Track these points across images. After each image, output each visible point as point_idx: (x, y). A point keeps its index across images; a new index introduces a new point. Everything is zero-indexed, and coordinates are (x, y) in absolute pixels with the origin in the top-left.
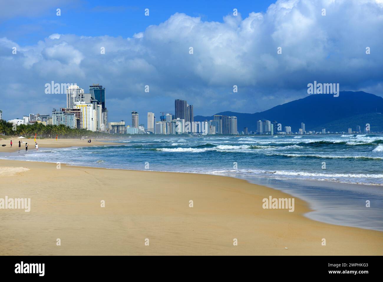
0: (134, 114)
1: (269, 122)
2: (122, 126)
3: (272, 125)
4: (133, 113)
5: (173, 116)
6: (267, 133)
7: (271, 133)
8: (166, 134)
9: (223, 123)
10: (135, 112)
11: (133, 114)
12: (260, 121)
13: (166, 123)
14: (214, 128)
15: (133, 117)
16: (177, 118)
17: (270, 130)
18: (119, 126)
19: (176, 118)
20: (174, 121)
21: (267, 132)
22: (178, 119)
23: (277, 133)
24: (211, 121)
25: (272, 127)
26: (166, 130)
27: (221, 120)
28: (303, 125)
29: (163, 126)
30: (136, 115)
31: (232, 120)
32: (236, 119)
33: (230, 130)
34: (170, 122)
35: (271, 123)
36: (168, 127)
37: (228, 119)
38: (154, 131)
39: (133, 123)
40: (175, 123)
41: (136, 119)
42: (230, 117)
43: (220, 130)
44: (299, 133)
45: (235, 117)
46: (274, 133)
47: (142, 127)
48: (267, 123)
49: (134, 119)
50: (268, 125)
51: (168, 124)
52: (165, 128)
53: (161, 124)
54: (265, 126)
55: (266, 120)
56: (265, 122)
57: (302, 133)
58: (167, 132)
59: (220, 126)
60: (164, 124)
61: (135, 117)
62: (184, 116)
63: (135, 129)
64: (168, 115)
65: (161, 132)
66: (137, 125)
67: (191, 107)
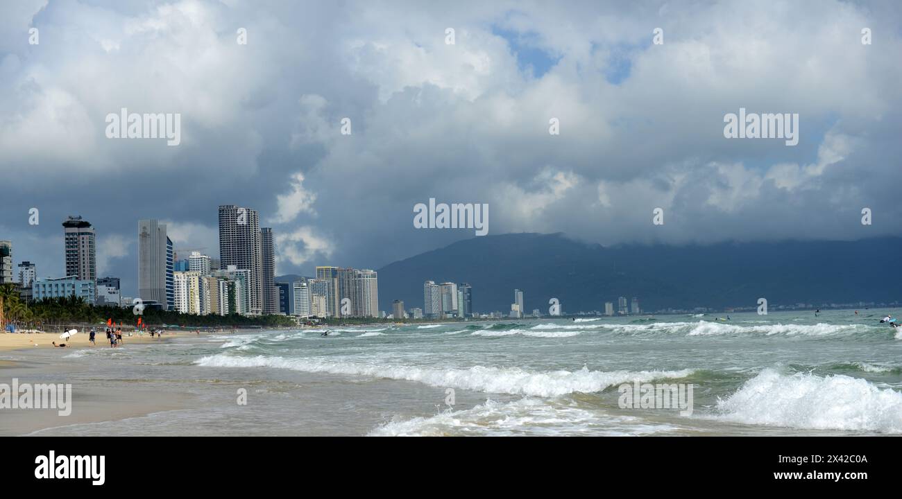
0: (75, 230)
1: (454, 287)
3: (460, 293)
5: (211, 262)
6: (450, 316)
7: (457, 315)
8: (197, 312)
10: (77, 221)
12: (433, 283)
13: (200, 278)
14: (322, 302)
15: (72, 242)
16: (229, 266)
17: (455, 308)
19: (224, 267)
20: (219, 272)
21: (449, 313)
22: (232, 268)
23: (472, 315)
24: (312, 281)
25: (461, 298)
26: (198, 303)
27: (336, 280)
28: (519, 295)
29: (188, 287)
30: (83, 234)
31: (366, 278)
32: (373, 276)
33: (361, 307)
34: (210, 276)
35: (458, 289)
36: (207, 293)
37: (355, 277)
38: (169, 303)
39: (73, 267)
40: (226, 279)
41: (82, 249)
42: (359, 272)
43: (334, 309)
44: (512, 315)
45: (372, 271)
46: (466, 316)
47: (110, 291)
48: (449, 289)
49: (76, 249)
50: (450, 295)
51: (205, 281)
52: (197, 297)
53: (182, 283)
54: (445, 296)
55: (444, 282)
56: (444, 287)
57: (519, 316)
58: (202, 309)
59: (334, 295)
60: (192, 283)
61: (81, 241)
62: (248, 260)
63: (78, 284)
64: (195, 255)
65: (185, 310)
66: (88, 276)
67: (266, 233)
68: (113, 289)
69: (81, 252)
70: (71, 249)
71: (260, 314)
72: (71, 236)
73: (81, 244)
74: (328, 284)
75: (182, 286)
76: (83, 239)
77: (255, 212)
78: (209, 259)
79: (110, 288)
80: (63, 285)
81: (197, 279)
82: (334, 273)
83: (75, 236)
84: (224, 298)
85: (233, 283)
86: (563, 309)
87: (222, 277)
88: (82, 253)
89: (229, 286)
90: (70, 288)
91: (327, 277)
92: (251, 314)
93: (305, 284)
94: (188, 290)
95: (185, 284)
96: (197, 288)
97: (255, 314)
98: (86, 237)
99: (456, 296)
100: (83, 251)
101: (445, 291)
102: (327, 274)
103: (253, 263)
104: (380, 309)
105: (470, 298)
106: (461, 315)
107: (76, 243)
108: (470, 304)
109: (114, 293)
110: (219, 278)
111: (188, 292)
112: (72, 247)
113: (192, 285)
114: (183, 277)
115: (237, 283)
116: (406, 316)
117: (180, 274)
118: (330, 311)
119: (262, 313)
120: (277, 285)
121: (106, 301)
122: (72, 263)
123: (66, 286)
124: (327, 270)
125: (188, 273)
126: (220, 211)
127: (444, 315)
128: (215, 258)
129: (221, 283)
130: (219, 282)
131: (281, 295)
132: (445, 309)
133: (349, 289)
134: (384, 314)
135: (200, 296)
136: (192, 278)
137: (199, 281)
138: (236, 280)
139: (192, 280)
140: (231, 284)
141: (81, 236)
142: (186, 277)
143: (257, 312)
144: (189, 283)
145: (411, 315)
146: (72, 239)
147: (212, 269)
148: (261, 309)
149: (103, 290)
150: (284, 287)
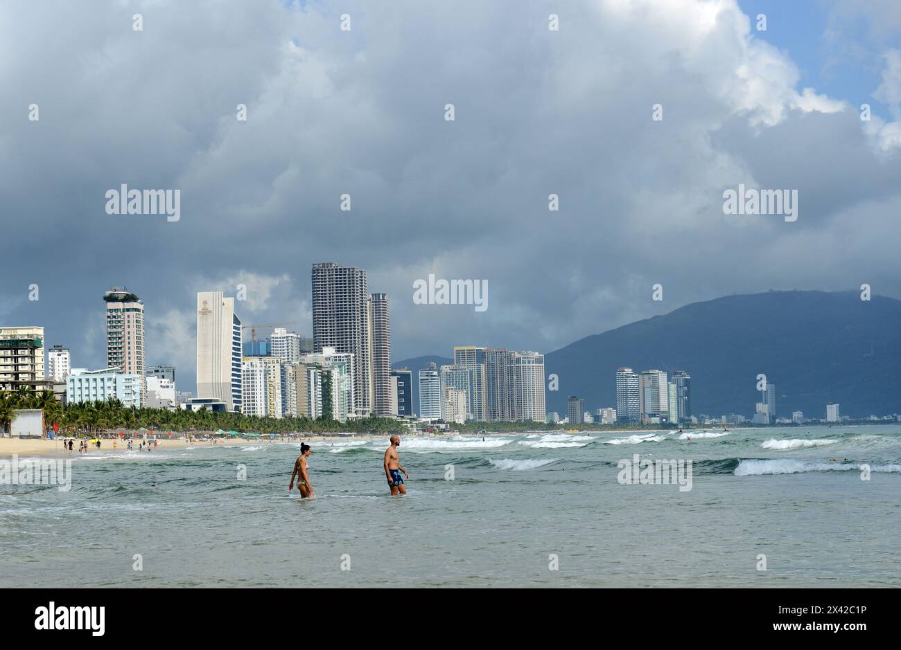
0: (120, 305)
1: (662, 377)
2: (15, 347)
3: (673, 387)
4: (112, 299)
5: (302, 342)
6: (656, 420)
7: (668, 419)
8: (279, 416)
9: (491, 379)
10: (121, 293)
11: (111, 305)
12: (628, 371)
13: (282, 366)
14: (462, 398)
15: (115, 320)
16: (325, 349)
17: (663, 408)
19: (318, 349)
20: (310, 358)
21: (654, 415)
22: (329, 351)
23: (691, 420)
24: (446, 369)
25: (673, 393)
26: (279, 400)
27: (483, 367)
29: (265, 378)
30: (128, 310)
31: (527, 365)
32: (538, 361)
33: (519, 406)
34: (298, 363)
35: (669, 380)
36: (292, 386)
37: (511, 362)
38: (234, 401)
39: (115, 353)
40: (319, 367)
41: (127, 330)
42: (517, 355)
43: (480, 409)
44: (756, 419)
45: (537, 354)
46: (681, 420)
47: (163, 384)
48: (655, 380)
49: (120, 330)
50: (656, 389)
51: (290, 370)
52: (279, 391)
53: (258, 373)
54: (648, 392)
55: (648, 369)
56: (646, 377)
57: (767, 420)
58: (284, 409)
59: (479, 389)
60: (272, 372)
61: (126, 319)
62: (353, 340)
63: (121, 379)
64: (280, 332)
65: (260, 412)
66: (134, 365)
67: (378, 300)
68: (165, 381)
69: (127, 333)
70: (114, 330)
71: (367, 415)
72: (114, 314)
73: (126, 324)
74: (471, 372)
75: (258, 377)
76: (128, 317)
77: (361, 272)
78: (297, 338)
79: (163, 380)
80: (103, 380)
81: (278, 367)
82: (481, 356)
83: (119, 314)
84: (316, 392)
85: (329, 372)
86: (842, 412)
87: (313, 365)
88: (127, 336)
89: (323, 377)
90: (111, 384)
91: (470, 362)
92: (354, 415)
93: (435, 373)
94: (265, 382)
95: (263, 374)
96: (278, 380)
97: (360, 415)
98: (132, 314)
99: (666, 392)
100: (129, 333)
101: (649, 383)
102: (470, 358)
103: (359, 344)
104: (549, 410)
105: (687, 393)
106: (674, 420)
107: (119, 322)
108: (687, 404)
109: (168, 387)
110: (309, 365)
111: (266, 386)
112: (115, 327)
113: (272, 375)
114: (259, 365)
115: (335, 373)
116: (588, 419)
117: (256, 361)
118: (472, 411)
119: (371, 415)
120: (394, 374)
121: (157, 397)
122: (115, 348)
123: (106, 380)
124: (470, 352)
125: (266, 359)
126: (314, 272)
127: (647, 420)
128: (307, 337)
129: (312, 372)
130: (309, 372)
131: (399, 388)
132: (649, 410)
133: (502, 379)
134: (556, 417)
135: (282, 391)
136: (272, 365)
137: (282, 370)
138: (332, 367)
139: (272, 369)
140: (326, 373)
141: (127, 313)
142: (264, 365)
143: (364, 412)
144: (267, 372)
145: (597, 418)
146: (114, 317)
147: (303, 352)
148: (370, 409)
149: (154, 382)
150: (404, 378)
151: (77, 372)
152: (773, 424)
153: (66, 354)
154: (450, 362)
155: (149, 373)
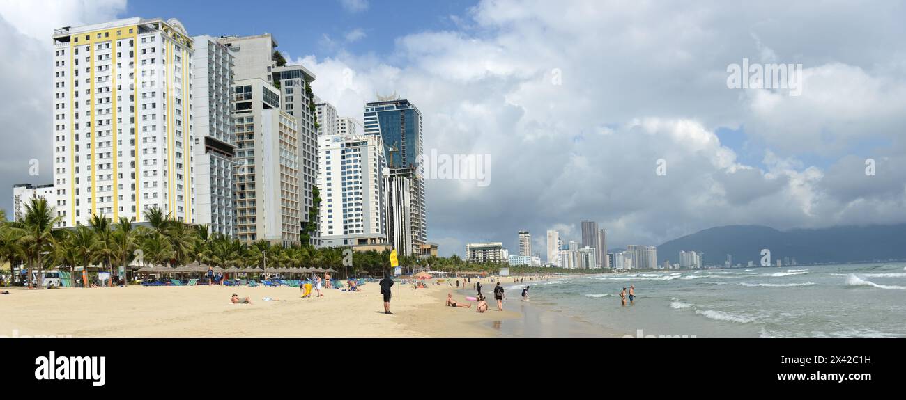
0: (523, 235)
1: (695, 254)
2: (494, 248)
3: (698, 256)
4: (521, 233)
5: (579, 245)
7: (696, 267)
9: (639, 255)
10: (524, 231)
11: (521, 235)
12: (684, 252)
14: (630, 261)
15: (522, 239)
17: (695, 263)
18: (488, 248)
19: (584, 247)
20: (581, 250)
21: (692, 266)
22: (587, 248)
23: (704, 267)
25: (698, 258)
27: (636, 251)
30: (526, 236)
31: (650, 250)
33: (648, 264)
34: (578, 251)
35: (697, 254)
36: (576, 259)
37: (645, 250)
38: (559, 264)
39: (522, 251)
42: (647, 248)
43: (636, 264)
44: (725, 266)
45: (654, 247)
46: (701, 267)
47: (537, 259)
48: (692, 254)
49: (523, 243)
50: (692, 257)
53: (565, 255)
54: (690, 258)
55: (690, 251)
57: (729, 267)
58: (574, 266)
59: (635, 258)
62: (595, 244)
63: (525, 257)
64: (572, 242)
65: (567, 267)
66: (528, 253)
67: (603, 231)
73: (525, 241)
74: (633, 253)
80: (519, 258)
82: (635, 248)
84: (584, 261)
86: (754, 263)
89: (586, 256)
90: (522, 259)
91: (632, 250)
92: (596, 267)
93: (621, 254)
96: (572, 257)
97: (598, 267)
98: (527, 238)
99: (696, 259)
100: (526, 243)
101: (690, 255)
103: (597, 245)
104: (658, 265)
105: (703, 258)
106: (698, 267)
108: (703, 262)
110: (581, 252)
111: (568, 259)
113: (570, 255)
115: (589, 254)
116: (671, 267)
117: (565, 251)
118: (633, 265)
119: (601, 267)
120: (608, 254)
121: (535, 263)
122: (522, 248)
124: (632, 247)
126: (582, 223)
127: (689, 267)
128: (580, 243)
130: (581, 254)
131: (610, 259)
132: (690, 264)
133: (642, 255)
134: (660, 267)
135: (573, 260)
136: (570, 252)
137: (573, 254)
140: (587, 254)
141: (525, 238)
142: (567, 252)
144: (568, 255)
145: (674, 267)
147: (579, 248)
148: (600, 265)
149: (534, 258)
150: (611, 255)
151: (511, 256)
152: (731, 268)
153: (507, 250)
154: (625, 250)
155: (532, 256)
